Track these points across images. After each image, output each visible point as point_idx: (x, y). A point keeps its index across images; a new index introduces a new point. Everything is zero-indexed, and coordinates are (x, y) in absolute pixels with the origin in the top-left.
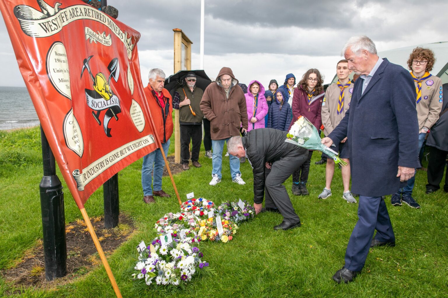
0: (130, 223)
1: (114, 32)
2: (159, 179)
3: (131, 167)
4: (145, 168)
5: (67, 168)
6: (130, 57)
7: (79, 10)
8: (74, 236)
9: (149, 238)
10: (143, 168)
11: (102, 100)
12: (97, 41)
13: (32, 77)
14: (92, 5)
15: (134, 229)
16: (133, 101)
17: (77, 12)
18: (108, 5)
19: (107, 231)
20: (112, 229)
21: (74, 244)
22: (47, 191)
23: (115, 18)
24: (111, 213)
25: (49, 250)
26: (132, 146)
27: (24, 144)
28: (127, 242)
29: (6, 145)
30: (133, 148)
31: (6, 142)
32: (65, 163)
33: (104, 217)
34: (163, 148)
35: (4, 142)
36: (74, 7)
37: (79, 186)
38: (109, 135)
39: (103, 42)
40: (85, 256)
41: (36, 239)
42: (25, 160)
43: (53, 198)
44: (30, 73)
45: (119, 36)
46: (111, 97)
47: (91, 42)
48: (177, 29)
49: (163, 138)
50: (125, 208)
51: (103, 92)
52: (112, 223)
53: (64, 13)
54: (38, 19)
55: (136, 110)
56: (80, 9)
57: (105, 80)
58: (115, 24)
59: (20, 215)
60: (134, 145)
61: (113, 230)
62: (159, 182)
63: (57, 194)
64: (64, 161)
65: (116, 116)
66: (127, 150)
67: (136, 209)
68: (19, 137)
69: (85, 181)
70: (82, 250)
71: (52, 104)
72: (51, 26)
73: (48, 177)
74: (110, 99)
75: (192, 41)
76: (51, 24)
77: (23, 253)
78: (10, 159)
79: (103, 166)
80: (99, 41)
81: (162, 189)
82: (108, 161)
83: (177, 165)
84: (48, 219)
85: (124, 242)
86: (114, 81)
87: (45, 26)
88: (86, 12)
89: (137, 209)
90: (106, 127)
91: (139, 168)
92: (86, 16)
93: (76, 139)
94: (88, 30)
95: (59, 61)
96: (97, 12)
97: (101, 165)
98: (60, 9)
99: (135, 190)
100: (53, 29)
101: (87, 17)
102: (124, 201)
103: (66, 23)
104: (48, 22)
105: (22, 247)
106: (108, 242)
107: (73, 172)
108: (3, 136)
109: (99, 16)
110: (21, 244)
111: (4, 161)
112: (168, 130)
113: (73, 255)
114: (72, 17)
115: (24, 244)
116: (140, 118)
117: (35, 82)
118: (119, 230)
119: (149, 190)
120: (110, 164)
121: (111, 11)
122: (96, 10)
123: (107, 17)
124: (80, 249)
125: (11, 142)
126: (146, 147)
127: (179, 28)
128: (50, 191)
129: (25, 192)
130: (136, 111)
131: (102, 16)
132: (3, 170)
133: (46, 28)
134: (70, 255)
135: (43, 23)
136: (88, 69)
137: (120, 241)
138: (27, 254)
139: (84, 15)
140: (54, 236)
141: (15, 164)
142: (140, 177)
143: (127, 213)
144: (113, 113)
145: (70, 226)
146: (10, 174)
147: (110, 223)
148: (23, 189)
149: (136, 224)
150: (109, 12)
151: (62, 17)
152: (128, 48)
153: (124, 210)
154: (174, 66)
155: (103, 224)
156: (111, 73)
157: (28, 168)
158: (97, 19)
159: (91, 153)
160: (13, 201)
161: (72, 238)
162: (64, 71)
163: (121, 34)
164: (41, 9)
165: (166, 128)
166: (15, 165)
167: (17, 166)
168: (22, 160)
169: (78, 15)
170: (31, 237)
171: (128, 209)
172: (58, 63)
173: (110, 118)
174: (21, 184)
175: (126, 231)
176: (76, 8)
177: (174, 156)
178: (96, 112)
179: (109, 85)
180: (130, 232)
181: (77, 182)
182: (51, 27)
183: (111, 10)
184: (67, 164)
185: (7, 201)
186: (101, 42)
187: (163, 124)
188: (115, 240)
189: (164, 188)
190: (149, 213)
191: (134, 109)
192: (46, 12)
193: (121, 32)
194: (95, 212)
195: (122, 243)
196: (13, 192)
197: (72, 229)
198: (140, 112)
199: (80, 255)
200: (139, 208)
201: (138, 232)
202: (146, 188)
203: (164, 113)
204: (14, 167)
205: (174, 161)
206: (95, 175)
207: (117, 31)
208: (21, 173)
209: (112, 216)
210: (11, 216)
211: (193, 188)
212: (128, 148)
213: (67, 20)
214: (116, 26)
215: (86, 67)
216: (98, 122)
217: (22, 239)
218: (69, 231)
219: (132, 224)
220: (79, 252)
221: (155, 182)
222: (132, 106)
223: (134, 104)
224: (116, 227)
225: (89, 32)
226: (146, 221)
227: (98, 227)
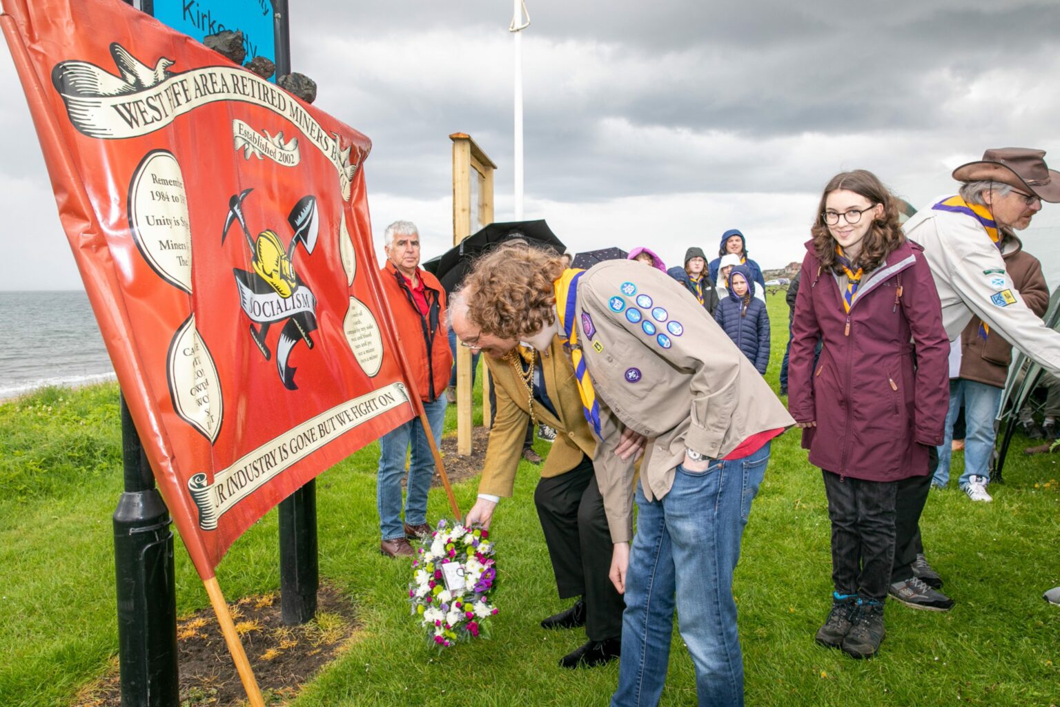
0: (345, 610)
1: (308, 135)
2: (421, 496)
3: (354, 467)
4: (387, 470)
5: (171, 470)
6: (346, 194)
7: (218, 79)
8: (205, 646)
9: (393, 651)
10: (380, 469)
11: (274, 297)
12: (262, 155)
13: (90, 237)
14: (253, 69)
15: (354, 627)
16: (353, 302)
17: (213, 83)
18: (292, 71)
19: (286, 633)
20: (301, 626)
21: (202, 668)
22: (131, 531)
23: (310, 103)
24: (298, 584)
25: (134, 689)
26: (350, 412)
27: (107, 416)
28: (335, 664)
29: (65, 419)
30: (352, 416)
31: (66, 413)
32: (166, 458)
33: (280, 594)
34: (428, 417)
35: (62, 414)
36: (206, 71)
37: (204, 518)
38: (291, 385)
39: (278, 156)
40: (228, 701)
41: (110, 655)
42: (105, 455)
43: (144, 550)
44: (84, 225)
45: (318, 145)
46: (293, 290)
47: (248, 156)
48: (458, 134)
49: (428, 389)
50: (333, 572)
51: (276, 276)
52: (300, 610)
53: (180, 84)
54: (112, 96)
55: (359, 322)
56: (222, 77)
57: (279, 249)
58: (308, 116)
59: (78, 593)
60: (355, 410)
61: (303, 629)
62: (420, 504)
63: (155, 540)
64: (164, 452)
65: (309, 338)
66: (335, 421)
67: (361, 573)
68: (97, 402)
69: (220, 505)
70: (221, 686)
71: (142, 305)
72: (145, 111)
73: (136, 494)
74: (292, 295)
75: (494, 162)
76: (143, 106)
77: (74, 695)
78: (70, 454)
79: (273, 464)
80: (269, 155)
81: (425, 521)
82: (285, 451)
83: (463, 458)
84: (132, 604)
85: (328, 664)
86: (303, 251)
87: (129, 112)
88: (236, 85)
89: (364, 572)
90: (283, 366)
91: (372, 468)
92: (235, 92)
93: (200, 395)
94: (240, 128)
95: (162, 196)
96: (263, 85)
97: (268, 462)
98: (169, 74)
99: (359, 523)
100: (149, 119)
101: (238, 96)
102: (331, 554)
103: (185, 108)
104: (137, 102)
105: (73, 678)
106: (288, 663)
107: (191, 481)
108: (61, 400)
109: (270, 95)
110: (69, 671)
111: (56, 459)
112: (439, 368)
113: (199, 699)
114: (202, 95)
115: (78, 671)
116: (370, 343)
117: (97, 249)
118: (317, 629)
119: (397, 525)
120: (292, 459)
121: (299, 86)
122: (262, 81)
123: (288, 98)
124: (216, 681)
125: (76, 412)
126: (387, 413)
127: (465, 132)
128: (137, 530)
129: (99, 532)
130: (359, 326)
131: (276, 95)
132: (53, 479)
133: (132, 116)
134: (189, 698)
135: (123, 105)
136: (242, 220)
137: (319, 660)
138: (83, 698)
139: (232, 90)
140: (147, 650)
141: (80, 465)
142: (372, 490)
143: (338, 585)
144: (302, 331)
145: (197, 620)
146: (67, 489)
147: (295, 613)
148: (93, 525)
149: (359, 610)
150: (294, 88)
151: (176, 95)
152: (343, 172)
153: (331, 576)
154: (454, 221)
155: (278, 613)
156: (296, 231)
157: (112, 473)
158: (264, 100)
159: (244, 430)
160: (67, 555)
161: (199, 651)
162: (173, 222)
163: (323, 139)
164: (121, 71)
165: (433, 365)
166: (82, 467)
167: (85, 470)
168: (98, 454)
169: (217, 90)
170: (97, 650)
171: (340, 573)
172: (161, 203)
173: (294, 341)
174: (91, 514)
175: (335, 631)
176: (211, 75)
177: (457, 439)
178: (259, 328)
179: (290, 262)
180: (346, 636)
181: (198, 505)
182: (144, 114)
183: (300, 82)
184: (173, 458)
185: (52, 558)
186: (272, 157)
187: (426, 353)
188: (305, 655)
189: (432, 517)
190: (392, 584)
191: (356, 319)
192: (132, 79)
193: (324, 134)
194: (259, 583)
195: (322, 666)
196: (70, 533)
197: (201, 629)
198: (370, 327)
199: (214, 700)
200: (367, 572)
201: (365, 636)
202: (389, 520)
203: (428, 327)
204: (79, 473)
205: (456, 450)
206: (249, 488)
207: (313, 131)
208: (94, 486)
209: (299, 593)
210: (57, 594)
211: (504, 517)
212: (338, 416)
213: (188, 101)
214: (312, 120)
215: (235, 215)
216: (264, 352)
217: (73, 656)
218: (194, 632)
219: (351, 612)
220: (214, 691)
221: (411, 504)
222: (351, 312)
223: (354, 308)
224: (311, 621)
225: (242, 132)
226: (386, 606)
227: (266, 621)
